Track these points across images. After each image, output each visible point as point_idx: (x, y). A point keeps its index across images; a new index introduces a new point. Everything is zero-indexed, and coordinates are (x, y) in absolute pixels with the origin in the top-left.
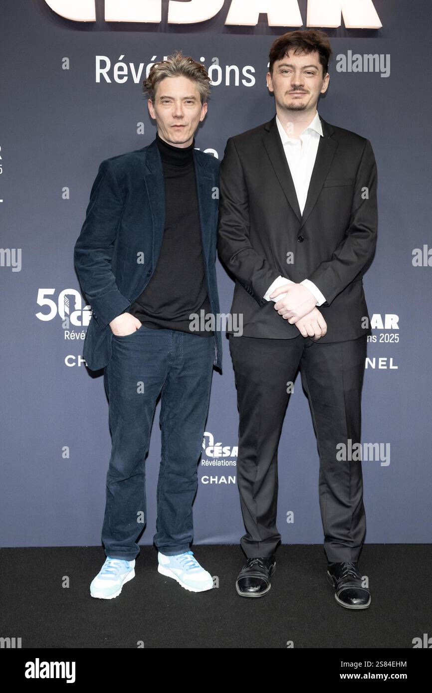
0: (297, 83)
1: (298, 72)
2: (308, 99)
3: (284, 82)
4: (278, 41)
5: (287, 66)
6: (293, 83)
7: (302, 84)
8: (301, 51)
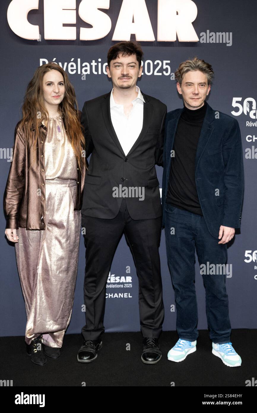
0: (125, 73)
1: (125, 66)
2: (132, 82)
3: (117, 72)
4: (112, 49)
5: (119, 63)
6: (122, 73)
7: (128, 73)
8: (126, 55)
